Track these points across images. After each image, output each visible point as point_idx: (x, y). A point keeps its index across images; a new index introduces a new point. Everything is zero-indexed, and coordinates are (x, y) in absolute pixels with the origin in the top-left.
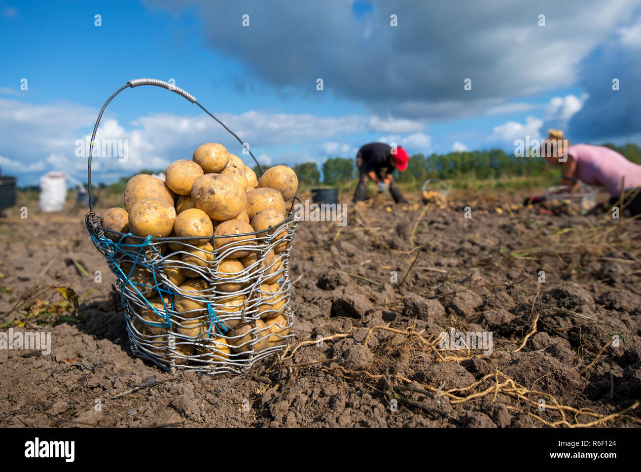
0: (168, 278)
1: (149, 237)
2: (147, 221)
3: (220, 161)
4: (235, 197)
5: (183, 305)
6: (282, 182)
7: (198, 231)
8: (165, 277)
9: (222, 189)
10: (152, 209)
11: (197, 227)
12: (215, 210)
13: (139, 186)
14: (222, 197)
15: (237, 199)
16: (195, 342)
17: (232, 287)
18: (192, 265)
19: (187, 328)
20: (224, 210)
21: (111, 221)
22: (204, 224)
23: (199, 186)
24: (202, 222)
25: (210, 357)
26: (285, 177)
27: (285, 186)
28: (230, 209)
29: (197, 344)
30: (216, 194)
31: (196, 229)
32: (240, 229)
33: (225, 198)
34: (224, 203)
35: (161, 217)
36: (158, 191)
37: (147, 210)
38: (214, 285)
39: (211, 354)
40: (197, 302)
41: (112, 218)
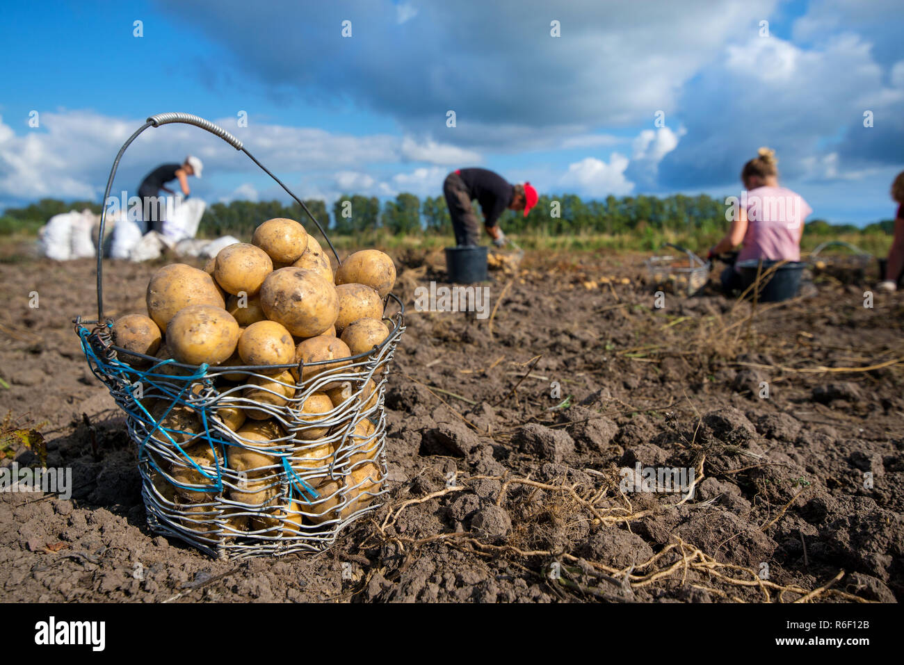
0: (223, 421)
1: (204, 367)
2: (203, 343)
3: (297, 246)
4: (328, 304)
5: (244, 461)
6: (377, 275)
7: (279, 356)
8: (218, 420)
9: (311, 293)
10: (210, 325)
11: (276, 350)
12: (300, 323)
13: (175, 284)
14: (311, 305)
15: (331, 307)
16: (259, 512)
17: (319, 432)
18: (264, 405)
19: (247, 493)
20: (312, 323)
21: (131, 337)
22: (286, 344)
23: (277, 289)
24: (283, 342)
25: (278, 532)
26: (381, 268)
27: (381, 280)
28: (321, 321)
29: (262, 514)
30: (303, 301)
31: (275, 353)
32: (335, 350)
33: (315, 306)
34: (313, 313)
35: (222, 336)
36: (205, 290)
37: (202, 326)
38: (294, 432)
39: (281, 527)
40: (266, 456)
41: (133, 332)
